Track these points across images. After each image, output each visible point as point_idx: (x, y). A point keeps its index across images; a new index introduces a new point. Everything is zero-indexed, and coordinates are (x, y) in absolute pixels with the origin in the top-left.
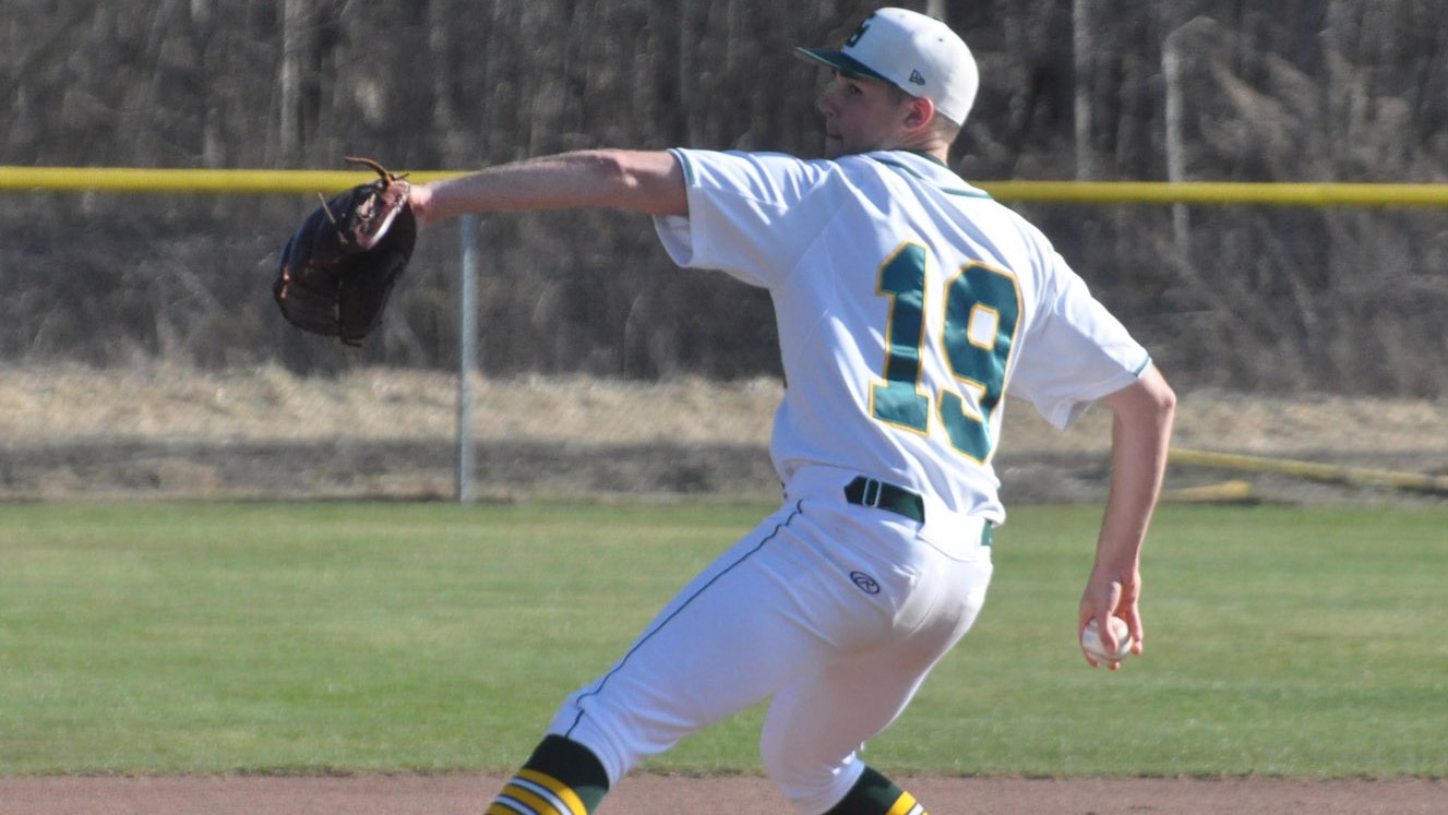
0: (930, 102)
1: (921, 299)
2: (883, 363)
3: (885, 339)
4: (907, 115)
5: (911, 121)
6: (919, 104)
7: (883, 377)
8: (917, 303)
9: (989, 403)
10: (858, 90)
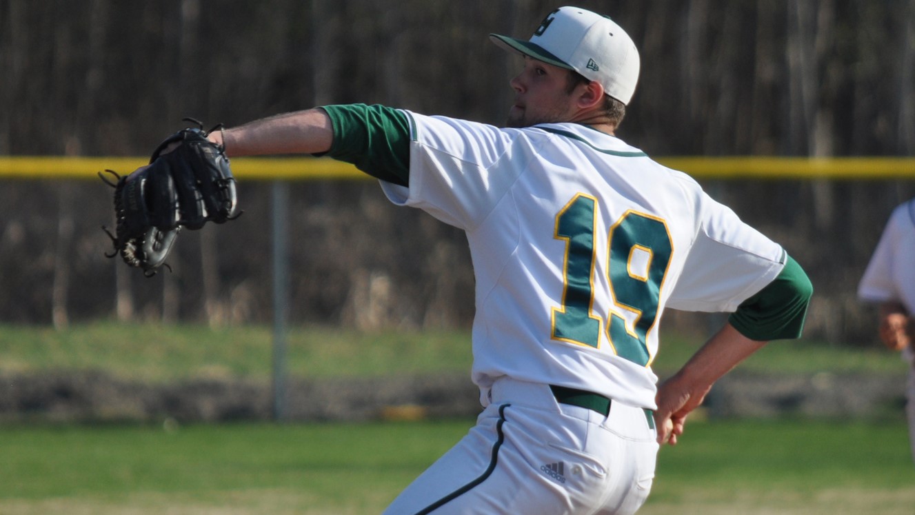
0: (601, 86)
1: (591, 242)
2: (561, 293)
3: (563, 274)
4: (582, 94)
5: (585, 100)
6: (592, 87)
7: (562, 304)
8: (588, 245)
9: (644, 325)
10: (543, 72)
